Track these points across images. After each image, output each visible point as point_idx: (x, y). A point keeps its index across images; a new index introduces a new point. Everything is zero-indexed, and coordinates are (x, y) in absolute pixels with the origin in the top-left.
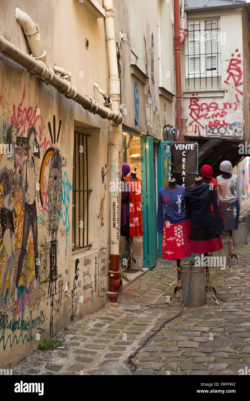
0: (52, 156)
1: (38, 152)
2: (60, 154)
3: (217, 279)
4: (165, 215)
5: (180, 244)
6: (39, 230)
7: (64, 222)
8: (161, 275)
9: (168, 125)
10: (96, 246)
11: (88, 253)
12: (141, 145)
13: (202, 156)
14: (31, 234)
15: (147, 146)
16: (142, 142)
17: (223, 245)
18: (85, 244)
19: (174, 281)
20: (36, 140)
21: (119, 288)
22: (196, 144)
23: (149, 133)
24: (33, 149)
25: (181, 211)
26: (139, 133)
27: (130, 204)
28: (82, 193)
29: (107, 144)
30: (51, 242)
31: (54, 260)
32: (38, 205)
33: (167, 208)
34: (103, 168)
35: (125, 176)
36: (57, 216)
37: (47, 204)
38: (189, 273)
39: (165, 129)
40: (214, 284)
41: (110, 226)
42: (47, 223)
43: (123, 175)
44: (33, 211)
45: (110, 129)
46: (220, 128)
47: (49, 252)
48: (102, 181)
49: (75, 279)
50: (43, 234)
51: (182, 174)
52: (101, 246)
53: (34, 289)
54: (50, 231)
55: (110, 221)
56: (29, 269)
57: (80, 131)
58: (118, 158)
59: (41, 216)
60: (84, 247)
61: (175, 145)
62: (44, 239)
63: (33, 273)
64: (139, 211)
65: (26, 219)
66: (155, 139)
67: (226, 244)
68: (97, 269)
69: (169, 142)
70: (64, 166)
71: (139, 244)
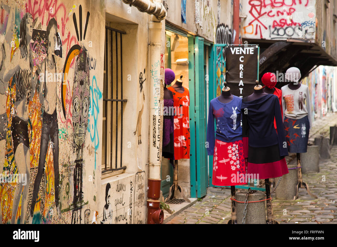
0: (78, 56)
1: (59, 49)
2: (87, 54)
3: (281, 213)
4: (217, 132)
5: (235, 168)
6: (61, 146)
7: (93, 137)
8: (212, 206)
9: (222, 24)
10: (132, 170)
11: (121, 177)
12: (189, 48)
13: (264, 63)
14: (50, 151)
15: (197, 50)
16: (189, 44)
17: (289, 170)
18: (119, 166)
19: (228, 214)
20: (57, 35)
21: (160, 221)
22: (257, 47)
23: (199, 34)
24: (54, 45)
25: (237, 127)
26: (186, 33)
27: (174, 119)
28: (115, 103)
29: (146, 44)
30: (76, 161)
31: (79, 184)
32: (60, 115)
33: (219, 123)
34: (141, 73)
35: (168, 85)
36: (83, 129)
37: (71, 115)
38: (246, 203)
39: (218, 28)
40: (277, 218)
41: (149, 145)
42: (71, 138)
43: (166, 83)
44: (53, 123)
45: (150, 25)
46: (287, 28)
47: (73, 173)
48: (140, 89)
49: (105, 208)
50: (66, 150)
51: (239, 84)
52: (138, 169)
53: (53, 218)
54: (74, 147)
55: (149, 139)
56: (48, 193)
57: (113, 27)
58: (160, 61)
59: (63, 129)
60: (116, 169)
61: (231, 48)
62: (67, 158)
63: (53, 198)
64: (186, 129)
65: (45, 132)
66: (206, 41)
67: (292, 170)
68: (132, 196)
69: (224, 45)
70: (92, 68)
71: (185, 169)
